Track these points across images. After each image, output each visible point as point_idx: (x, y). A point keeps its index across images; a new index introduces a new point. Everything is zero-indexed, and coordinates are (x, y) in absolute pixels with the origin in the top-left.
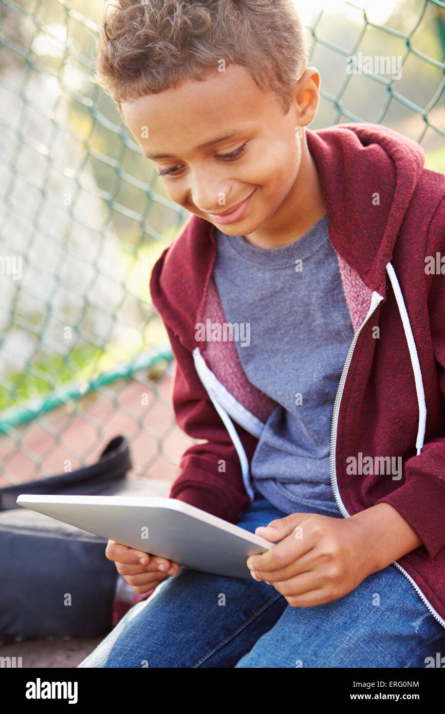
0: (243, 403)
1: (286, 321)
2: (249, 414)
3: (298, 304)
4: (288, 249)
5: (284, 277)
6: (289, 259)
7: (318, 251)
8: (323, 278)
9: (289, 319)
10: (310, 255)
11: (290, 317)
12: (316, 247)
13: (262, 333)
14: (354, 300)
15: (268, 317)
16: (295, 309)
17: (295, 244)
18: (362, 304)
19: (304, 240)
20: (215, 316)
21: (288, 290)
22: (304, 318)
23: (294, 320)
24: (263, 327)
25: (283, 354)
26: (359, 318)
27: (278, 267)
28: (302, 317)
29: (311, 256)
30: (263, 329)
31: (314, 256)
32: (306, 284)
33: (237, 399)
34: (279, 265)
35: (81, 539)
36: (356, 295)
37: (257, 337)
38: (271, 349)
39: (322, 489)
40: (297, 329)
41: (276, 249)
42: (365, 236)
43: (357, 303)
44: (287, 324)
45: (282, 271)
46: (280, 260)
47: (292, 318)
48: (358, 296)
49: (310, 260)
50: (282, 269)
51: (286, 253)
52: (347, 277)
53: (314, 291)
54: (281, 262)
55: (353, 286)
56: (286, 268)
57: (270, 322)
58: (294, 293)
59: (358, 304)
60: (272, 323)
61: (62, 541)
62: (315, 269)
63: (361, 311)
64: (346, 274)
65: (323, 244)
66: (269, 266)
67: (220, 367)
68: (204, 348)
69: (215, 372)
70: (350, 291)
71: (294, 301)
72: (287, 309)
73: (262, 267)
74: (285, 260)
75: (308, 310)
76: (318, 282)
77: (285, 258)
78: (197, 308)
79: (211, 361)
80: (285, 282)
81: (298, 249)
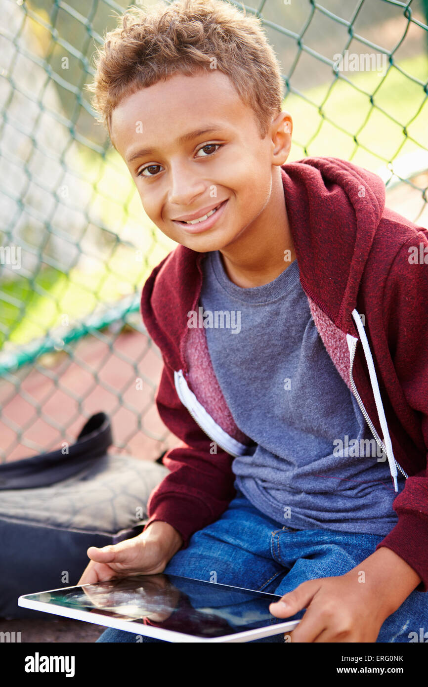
0: (221, 425)
1: (263, 353)
2: (227, 436)
3: (277, 338)
4: (265, 289)
5: (263, 313)
6: (267, 297)
7: (292, 291)
8: (299, 315)
9: (266, 351)
10: (285, 294)
11: (267, 349)
12: (291, 287)
13: (239, 363)
14: (332, 338)
15: (246, 349)
16: (273, 342)
17: (272, 284)
18: (340, 341)
19: (280, 280)
20: (197, 343)
21: (266, 325)
22: (282, 350)
23: (272, 352)
24: (241, 358)
25: (261, 381)
26: (340, 353)
27: (258, 304)
28: (280, 349)
29: (287, 296)
30: (240, 360)
31: (289, 296)
32: (284, 321)
33: (216, 421)
34: (259, 302)
35: (70, 530)
36: (332, 333)
37: (235, 366)
38: (248, 377)
39: (302, 497)
40: (274, 359)
41: (255, 288)
42: (331, 282)
43: (335, 340)
44: (264, 355)
45: (263, 308)
46: (259, 298)
47: (270, 350)
48: (334, 333)
49: (286, 298)
50: (262, 306)
51: (265, 292)
52: (321, 317)
53: (292, 326)
54: (260, 300)
55: (328, 326)
56: (265, 305)
57: (247, 353)
58: (271, 328)
59: (337, 341)
60: (249, 355)
61: (52, 530)
62: (291, 307)
63: (341, 346)
64: (319, 315)
65: (297, 285)
66: (250, 303)
67: (201, 389)
68: (186, 370)
69: (197, 393)
70: (326, 330)
71: (273, 335)
72: (264, 343)
73: (245, 303)
74: (265, 298)
75: (286, 343)
76: (296, 318)
77: (264, 296)
78: (182, 333)
79: (193, 383)
80: (264, 317)
81: (274, 288)
